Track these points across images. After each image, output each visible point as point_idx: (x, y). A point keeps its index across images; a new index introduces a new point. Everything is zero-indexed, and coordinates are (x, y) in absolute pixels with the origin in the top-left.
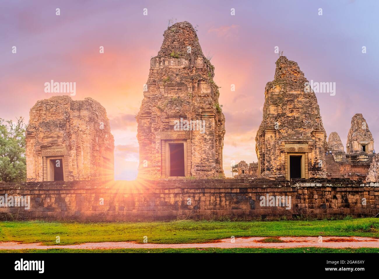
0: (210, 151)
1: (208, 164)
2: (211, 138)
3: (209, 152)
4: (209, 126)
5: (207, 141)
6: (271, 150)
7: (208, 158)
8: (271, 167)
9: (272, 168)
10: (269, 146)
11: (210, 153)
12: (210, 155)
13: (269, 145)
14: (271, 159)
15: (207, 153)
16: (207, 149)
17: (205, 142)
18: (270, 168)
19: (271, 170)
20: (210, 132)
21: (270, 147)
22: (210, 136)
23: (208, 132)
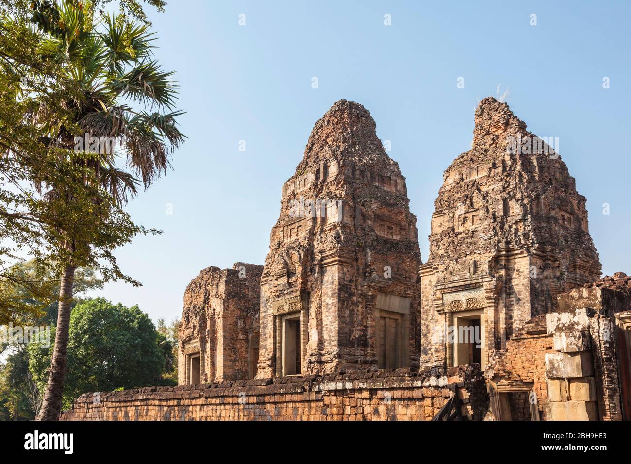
0: (333, 325)
1: (329, 350)
2: (333, 301)
3: (332, 327)
4: (332, 281)
5: (329, 309)
6: (429, 310)
7: (330, 340)
8: (429, 346)
9: (430, 349)
10: (426, 303)
11: (333, 330)
12: (332, 333)
13: (426, 301)
14: (429, 330)
15: (328, 329)
16: (329, 323)
17: (327, 311)
18: (428, 349)
19: (429, 352)
20: (333, 292)
21: (427, 305)
22: (332, 299)
23: (331, 291)
